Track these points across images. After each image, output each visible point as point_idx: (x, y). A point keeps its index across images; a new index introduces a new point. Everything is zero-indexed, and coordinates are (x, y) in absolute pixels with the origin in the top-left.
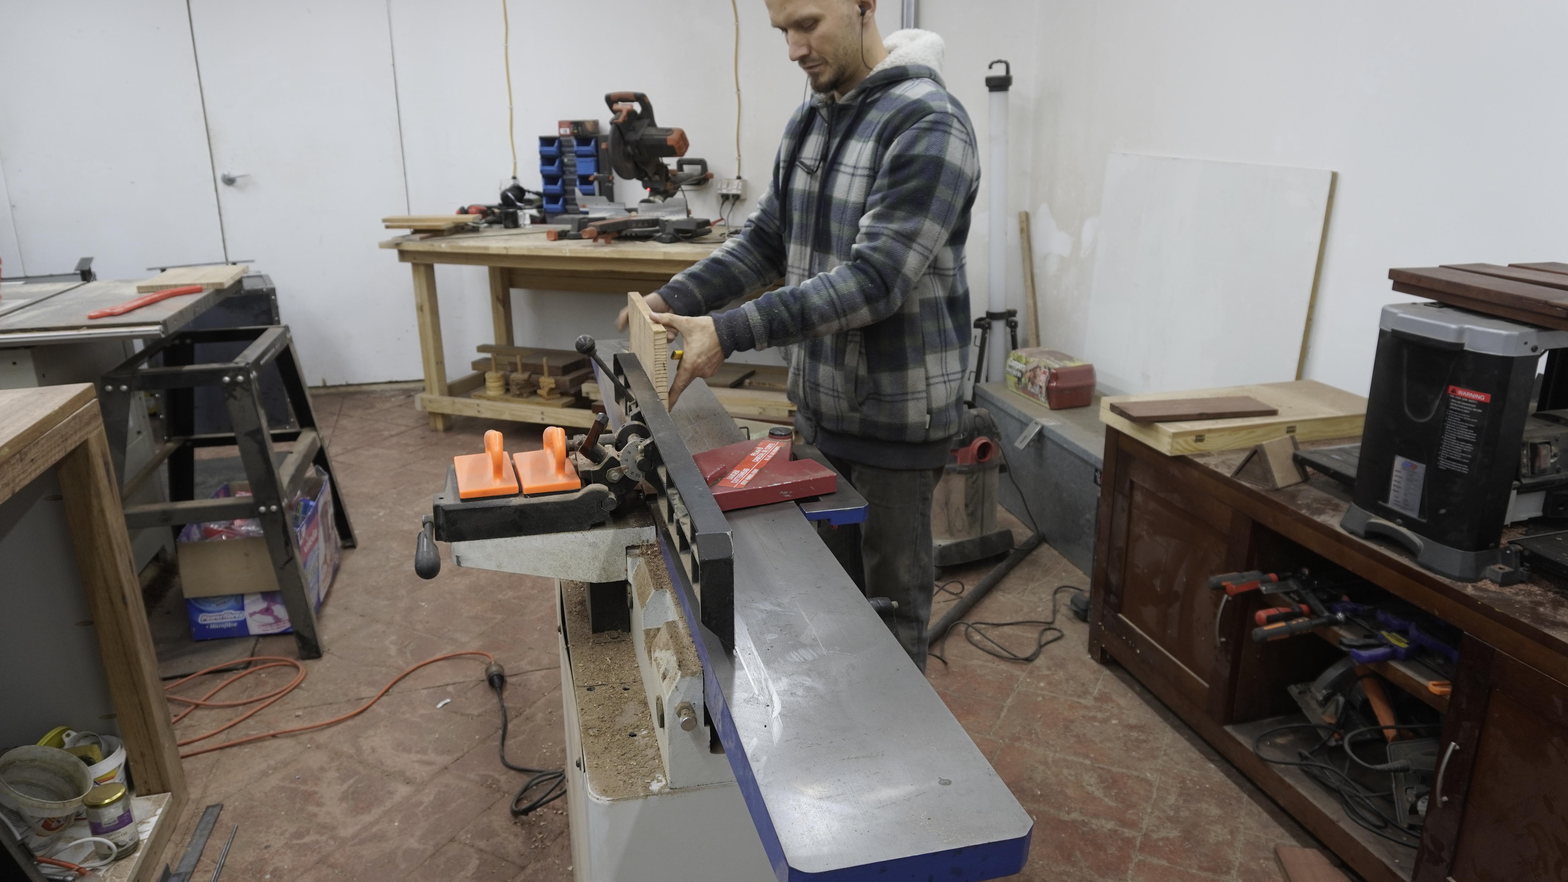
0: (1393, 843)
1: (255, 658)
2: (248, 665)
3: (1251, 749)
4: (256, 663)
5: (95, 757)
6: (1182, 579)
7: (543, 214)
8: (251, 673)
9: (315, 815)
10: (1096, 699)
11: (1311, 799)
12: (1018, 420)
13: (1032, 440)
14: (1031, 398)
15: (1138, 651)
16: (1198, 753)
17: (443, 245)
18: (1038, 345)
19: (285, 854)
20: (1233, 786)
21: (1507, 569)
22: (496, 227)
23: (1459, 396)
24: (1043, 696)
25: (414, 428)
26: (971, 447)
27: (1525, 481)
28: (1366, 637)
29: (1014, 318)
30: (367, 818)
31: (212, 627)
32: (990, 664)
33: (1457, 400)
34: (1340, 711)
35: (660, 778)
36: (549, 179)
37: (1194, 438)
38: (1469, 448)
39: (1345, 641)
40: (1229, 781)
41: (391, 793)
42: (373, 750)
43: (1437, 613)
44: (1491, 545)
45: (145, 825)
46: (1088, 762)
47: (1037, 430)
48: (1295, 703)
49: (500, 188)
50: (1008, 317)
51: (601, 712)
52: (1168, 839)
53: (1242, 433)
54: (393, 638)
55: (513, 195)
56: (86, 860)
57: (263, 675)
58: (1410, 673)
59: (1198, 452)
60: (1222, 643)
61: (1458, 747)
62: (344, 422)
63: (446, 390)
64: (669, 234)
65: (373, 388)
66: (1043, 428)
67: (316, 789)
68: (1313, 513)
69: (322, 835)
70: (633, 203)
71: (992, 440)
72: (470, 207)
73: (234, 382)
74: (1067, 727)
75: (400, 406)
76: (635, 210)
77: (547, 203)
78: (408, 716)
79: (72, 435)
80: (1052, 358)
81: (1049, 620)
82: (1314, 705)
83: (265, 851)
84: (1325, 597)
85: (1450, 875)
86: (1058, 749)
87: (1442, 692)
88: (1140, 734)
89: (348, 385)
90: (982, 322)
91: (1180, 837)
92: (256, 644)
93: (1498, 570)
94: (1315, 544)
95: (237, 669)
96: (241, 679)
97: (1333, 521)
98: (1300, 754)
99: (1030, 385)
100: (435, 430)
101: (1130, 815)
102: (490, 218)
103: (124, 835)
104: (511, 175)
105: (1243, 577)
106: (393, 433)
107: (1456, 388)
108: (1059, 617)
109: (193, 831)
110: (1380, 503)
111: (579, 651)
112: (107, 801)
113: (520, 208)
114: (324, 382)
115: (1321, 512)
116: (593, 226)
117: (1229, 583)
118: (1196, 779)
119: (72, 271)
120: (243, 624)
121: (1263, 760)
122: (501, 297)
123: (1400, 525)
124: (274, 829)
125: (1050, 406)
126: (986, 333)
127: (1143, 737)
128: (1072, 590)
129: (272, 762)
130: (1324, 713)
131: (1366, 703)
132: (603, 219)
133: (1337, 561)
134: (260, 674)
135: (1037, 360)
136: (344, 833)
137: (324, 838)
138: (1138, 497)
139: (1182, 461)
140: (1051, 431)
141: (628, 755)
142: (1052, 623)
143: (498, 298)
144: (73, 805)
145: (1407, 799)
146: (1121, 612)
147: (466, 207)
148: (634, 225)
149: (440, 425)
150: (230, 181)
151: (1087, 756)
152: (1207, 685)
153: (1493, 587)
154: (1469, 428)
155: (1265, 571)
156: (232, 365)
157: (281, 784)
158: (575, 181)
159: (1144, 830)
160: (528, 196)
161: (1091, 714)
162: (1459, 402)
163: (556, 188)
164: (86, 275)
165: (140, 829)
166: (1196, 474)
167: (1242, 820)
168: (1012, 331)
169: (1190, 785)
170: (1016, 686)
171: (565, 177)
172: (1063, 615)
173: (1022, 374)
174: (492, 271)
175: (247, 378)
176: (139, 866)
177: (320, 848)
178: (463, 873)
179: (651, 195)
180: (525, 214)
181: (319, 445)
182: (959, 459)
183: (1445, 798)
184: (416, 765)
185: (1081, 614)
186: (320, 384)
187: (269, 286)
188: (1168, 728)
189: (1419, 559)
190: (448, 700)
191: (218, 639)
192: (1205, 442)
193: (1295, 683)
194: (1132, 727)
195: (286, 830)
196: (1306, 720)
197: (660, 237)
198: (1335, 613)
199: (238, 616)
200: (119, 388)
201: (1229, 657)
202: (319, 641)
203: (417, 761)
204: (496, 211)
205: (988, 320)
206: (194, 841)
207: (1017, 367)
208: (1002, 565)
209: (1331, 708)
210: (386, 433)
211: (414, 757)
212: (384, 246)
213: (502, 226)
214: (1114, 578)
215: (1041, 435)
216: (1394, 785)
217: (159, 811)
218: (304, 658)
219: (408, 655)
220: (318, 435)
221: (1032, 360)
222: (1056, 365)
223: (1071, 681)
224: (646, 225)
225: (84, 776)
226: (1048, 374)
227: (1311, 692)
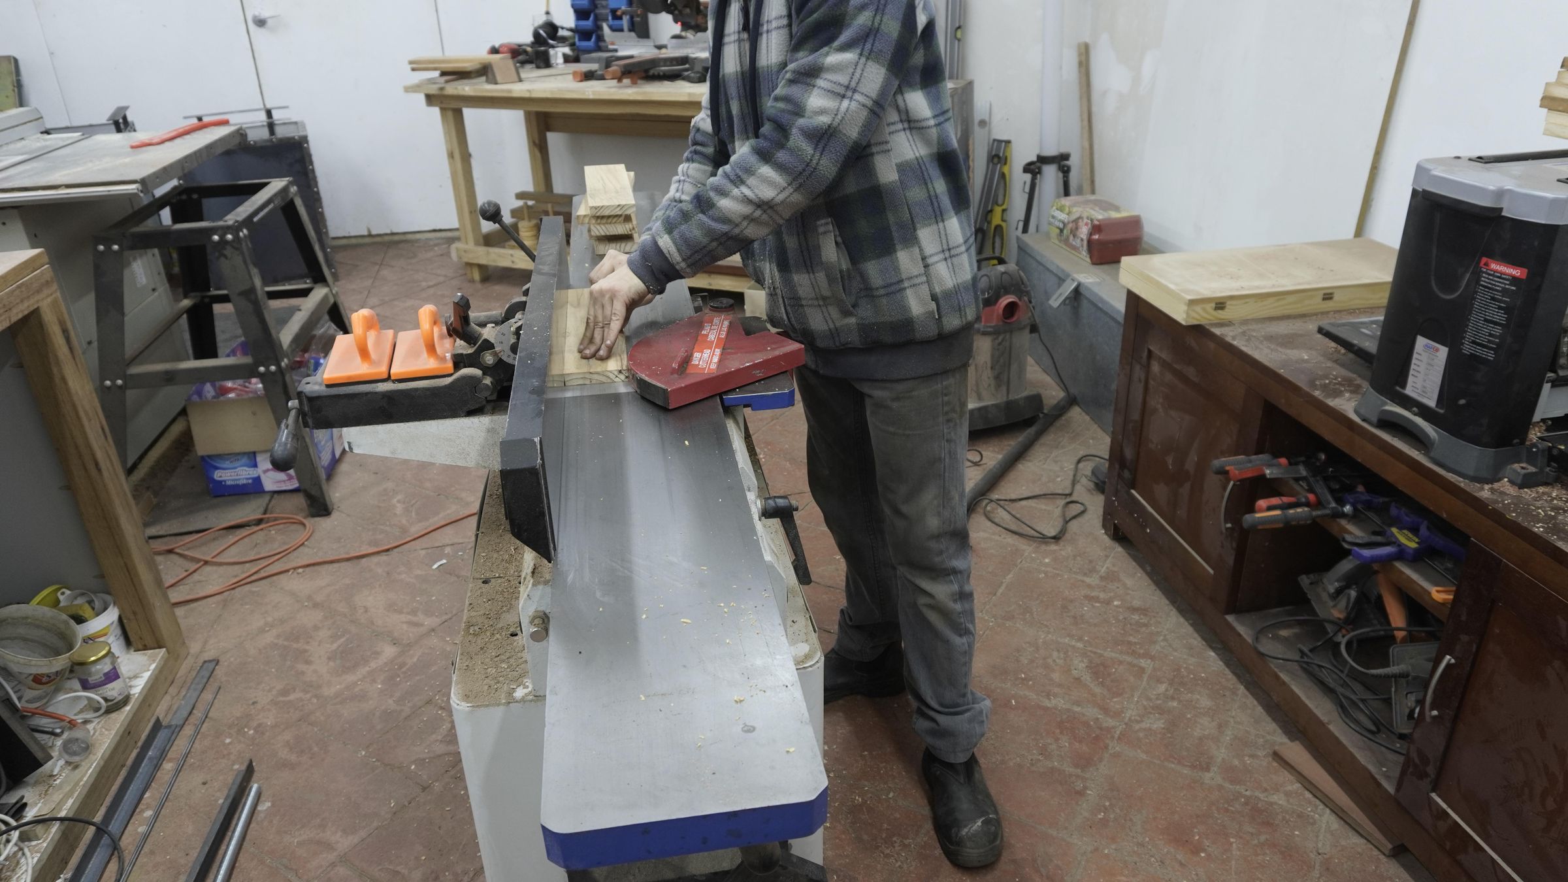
0: (1383, 749)
1: (267, 516)
2: (259, 522)
3: (1249, 640)
4: (268, 520)
5: (86, 616)
6: (1193, 458)
7: (576, 52)
8: (262, 529)
9: (303, 673)
10: (1102, 578)
11: (1304, 698)
12: (1056, 275)
13: (1067, 298)
14: (1073, 252)
15: (1148, 531)
16: (1199, 639)
17: (466, 88)
18: (1093, 192)
19: (269, 710)
20: (1230, 676)
21: (1532, 469)
22: (529, 66)
23: (1491, 270)
24: (1046, 573)
25: (453, 278)
26: (996, 307)
27: (1561, 373)
28: (1375, 533)
29: (1066, 162)
30: (350, 678)
31: (228, 483)
32: (997, 537)
33: (1489, 275)
34: (1351, 605)
35: (527, 684)
36: (581, 14)
37: (1213, 305)
38: (1498, 331)
39: (1348, 538)
40: (1227, 671)
41: (378, 653)
42: (366, 610)
43: (1445, 516)
44: (1516, 441)
45: (139, 679)
46: (1080, 645)
47: (1073, 287)
48: (1305, 594)
49: (533, 25)
50: (1061, 161)
51: (489, 608)
52: (1150, 729)
53: (1271, 300)
54: (400, 497)
55: (545, 32)
56: (81, 711)
57: (273, 532)
58: (1415, 576)
59: (1218, 321)
60: (1227, 529)
61: (1453, 661)
62: (385, 272)
63: (481, 240)
64: (698, 72)
65: (418, 236)
66: (1079, 285)
67: (307, 647)
68: (1329, 396)
69: (307, 692)
70: (665, 39)
71: (1020, 299)
72: (501, 46)
73: (223, 241)
74: (1064, 607)
75: (442, 255)
76: (665, 47)
77: (580, 40)
78: (403, 576)
79: (17, 304)
80: (1097, 209)
81: (1067, 492)
82: (1325, 597)
83: (252, 707)
84: (1337, 487)
85: (1433, 790)
86: (1052, 630)
87: (1445, 599)
88: (1142, 617)
89: (393, 234)
90: (1032, 167)
91: (1164, 728)
92: (270, 501)
93: (1519, 470)
94: (1326, 430)
95: (249, 526)
96: (251, 536)
97: (1346, 405)
98: (1301, 652)
99: (1071, 238)
100: (472, 281)
101: (1115, 704)
102: (521, 58)
103: (113, 690)
104: (544, 10)
105: (1250, 461)
106: (431, 284)
107: (1489, 260)
108: (1078, 487)
109: (189, 685)
110: (1398, 388)
111: (487, 539)
112: (93, 659)
113: (553, 47)
114: (369, 230)
115: (1337, 394)
116: (617, 65)
117: (1232, 467)
118: (1192, 667)
119: (104, 121)
120: (257, 480)
121: (1262, 655)
122: (537, 142)
123: (1415, 414)
124: (263, 685)
125: (1091, 260)
126: (1036, 179)
127: (1144, 620)
128: (1098, 459)
129: (270, 619)
130: (1335, 606)
131: (1380, 598)
132: (631, 57)
133: (1347, 451)
134: (270, 531)
135: (1080, 209)
136: (327, 691)
137: (308, 696)
138: (1156, 367)
139: (1198, 330)
140: (1088, 289)
141: (502, 657)
142: (1070, 495)
143: (534, 143)
144: (61, 662)
145: (1407, 704)
146: (1134, 489)
147: (497, 45)
148: (662, 64)
149: (477, 276)
150: (261, 23)
151: (1080, 639)
152: (1212, 572)
153: (1512, 490)
154: (1500, 308)
155: (1276, 455)
156: (221, 223)
157: (276, 641)
158: (607, 15)
159: (1126, 720)
160: (561, 33)
161: (1093, 594)
162: (1491, 278)
163: (588, 24)
164: (121, 124)
165: (133, 683)
166: (1212, 345)
167: (1234, 714)
168: (1064, 177)
169: (1185, 674)
170: (1020, 561)
171: (597, 11)
172: (1083, 486)
173: (1065, 225)
174: (528, 116)
175: (237, 237)
176: (129, 719)
177: (303, 706)
178: (434, 736)
179: (682, 30)
180: (556, 53)
181: (332, 301)
182: (983, 320)
183: (1435, 713)
184: (405, 627)
185: (1100, 487)
186: (366, 233)
187: (302, 134)
188: (1174, 612)
189: (1432, 454)
190: (444, 561)
191: (235, 495)
192: (1226, 310)
193: (1307, 573)
194: (1135, 610)
195: (274, 687)
196: (1315, 613)
197: (688, 76)
198: (1343, 506)
199: (252, 473)
200: (110, 248)
201: (1234, 545)
202: (327, 499)
203: (406, 622)
204: (529, 49)
205: (1038, 164)
206: (188, 694)
207: (1060, 218)
208: (1031, 431)
209: (1343, 603)
210: (424, 284)
211: (404, 618)
212: (408, 89)
213: (534, 65)
214: (1129, 453)
215: (1077, 293)
216: (1393, 689)
217: (153, 666)
218: (313, 516)
219: (413, 514)
220: (331, 290)
221: (1075, 210)
222: (1099, 215)
223: (1078, 558)
224: (674, 63)
225: (74, 635)
226: (1090, 225)
227: (1323, 583)
